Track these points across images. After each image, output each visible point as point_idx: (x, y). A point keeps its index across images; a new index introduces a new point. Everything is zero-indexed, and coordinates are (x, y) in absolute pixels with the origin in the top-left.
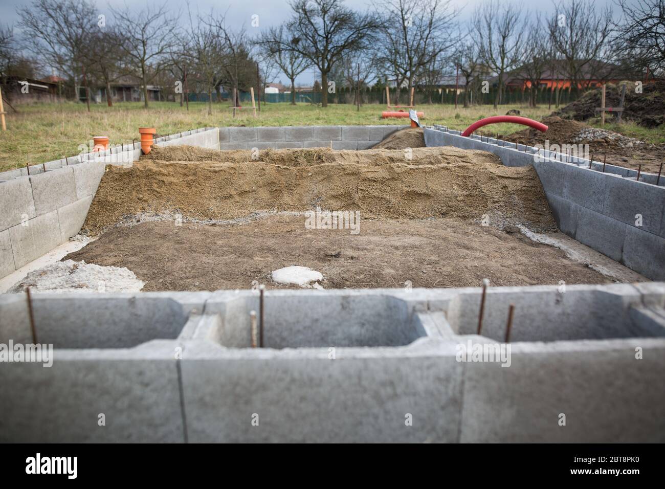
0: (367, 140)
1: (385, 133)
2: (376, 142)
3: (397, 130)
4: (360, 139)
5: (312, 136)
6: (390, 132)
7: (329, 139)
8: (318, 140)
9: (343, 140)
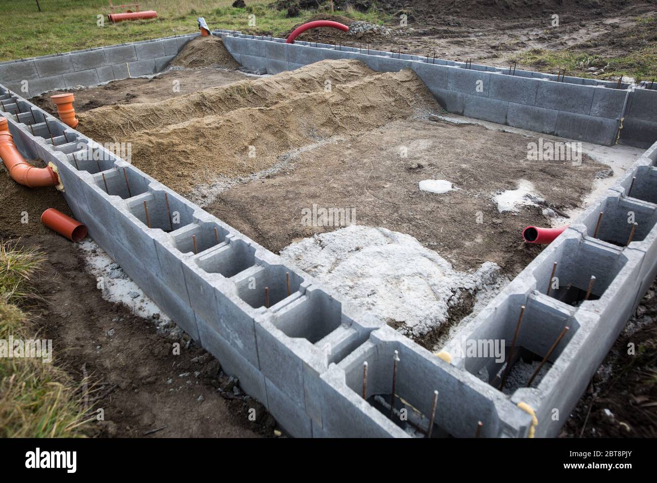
0: (162, 56)
1: (179, 46)
2: (173, 56)
3: (189, 41)
4: (156, 55)
5: (105, 61)
6: (182, 43)
7: (124, 60)
8: (112, 64)
9: (139, 59)
